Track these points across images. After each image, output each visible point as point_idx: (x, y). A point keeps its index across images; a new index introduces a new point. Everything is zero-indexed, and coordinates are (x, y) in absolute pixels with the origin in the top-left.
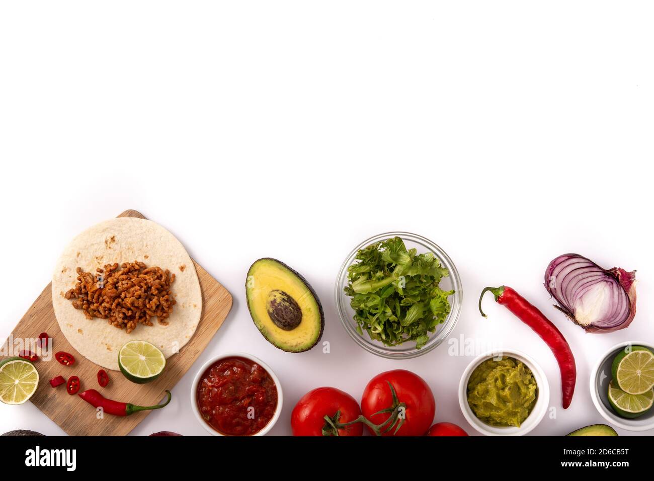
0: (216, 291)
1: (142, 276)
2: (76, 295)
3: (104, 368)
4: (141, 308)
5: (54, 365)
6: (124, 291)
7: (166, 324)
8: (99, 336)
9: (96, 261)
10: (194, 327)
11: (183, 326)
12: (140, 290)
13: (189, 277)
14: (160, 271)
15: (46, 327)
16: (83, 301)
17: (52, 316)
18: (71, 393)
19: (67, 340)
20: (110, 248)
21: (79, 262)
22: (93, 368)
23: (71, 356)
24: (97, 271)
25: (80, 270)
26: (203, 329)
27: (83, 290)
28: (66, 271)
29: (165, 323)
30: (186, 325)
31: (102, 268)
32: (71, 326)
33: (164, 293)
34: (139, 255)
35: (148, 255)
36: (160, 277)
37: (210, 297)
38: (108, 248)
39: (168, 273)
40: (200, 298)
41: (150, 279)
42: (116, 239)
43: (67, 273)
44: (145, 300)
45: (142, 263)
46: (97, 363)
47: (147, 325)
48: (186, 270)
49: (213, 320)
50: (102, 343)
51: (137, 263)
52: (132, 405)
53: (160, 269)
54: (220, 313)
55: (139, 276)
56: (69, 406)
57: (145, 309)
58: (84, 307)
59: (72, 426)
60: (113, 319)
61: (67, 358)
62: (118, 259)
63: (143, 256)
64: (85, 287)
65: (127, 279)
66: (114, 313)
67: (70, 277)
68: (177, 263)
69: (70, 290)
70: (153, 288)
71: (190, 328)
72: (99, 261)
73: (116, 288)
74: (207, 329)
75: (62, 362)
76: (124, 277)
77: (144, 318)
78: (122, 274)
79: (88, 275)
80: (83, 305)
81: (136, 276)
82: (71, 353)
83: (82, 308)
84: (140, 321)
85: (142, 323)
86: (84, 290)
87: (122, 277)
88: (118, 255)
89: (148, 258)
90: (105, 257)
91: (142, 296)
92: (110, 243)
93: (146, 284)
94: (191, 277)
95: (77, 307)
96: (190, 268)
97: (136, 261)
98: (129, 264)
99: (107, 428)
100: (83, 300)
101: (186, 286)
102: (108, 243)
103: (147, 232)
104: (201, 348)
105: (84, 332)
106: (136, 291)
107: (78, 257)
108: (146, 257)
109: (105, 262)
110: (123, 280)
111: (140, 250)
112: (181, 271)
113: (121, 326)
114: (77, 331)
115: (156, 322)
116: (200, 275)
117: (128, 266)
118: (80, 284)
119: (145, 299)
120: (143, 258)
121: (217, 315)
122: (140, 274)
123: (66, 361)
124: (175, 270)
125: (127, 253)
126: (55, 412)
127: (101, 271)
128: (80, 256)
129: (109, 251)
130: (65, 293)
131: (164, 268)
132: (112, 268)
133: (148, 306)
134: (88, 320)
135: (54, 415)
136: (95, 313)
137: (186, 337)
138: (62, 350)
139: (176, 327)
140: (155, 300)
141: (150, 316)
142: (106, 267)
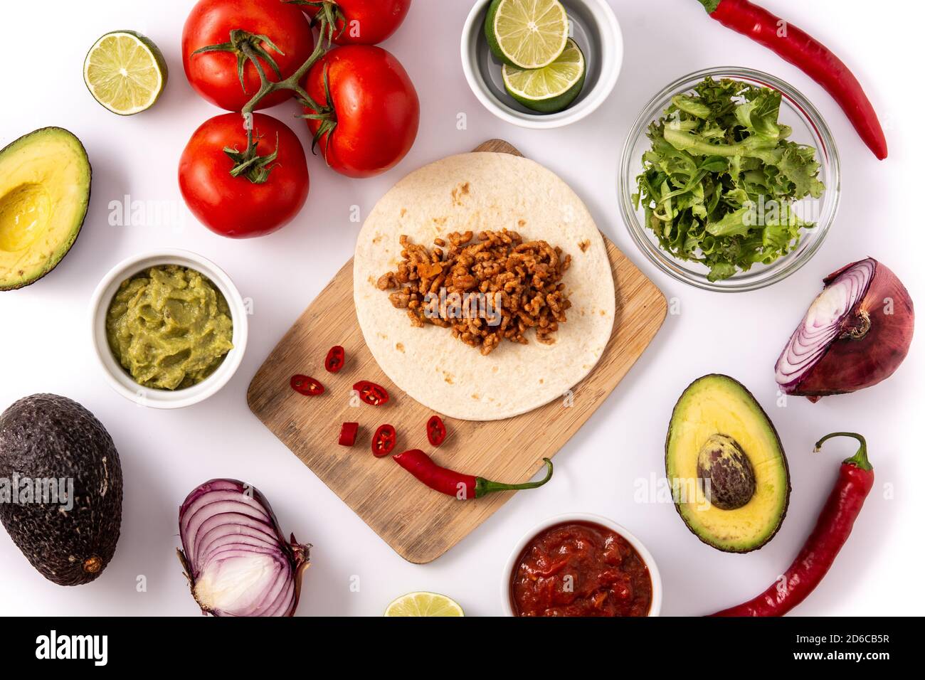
0: (639, 289)
1: (515, 255)
2: (398, 284)
3: (437, 413)
4: (514, 310)
6: (485, 279)
7: (551, 341)
8: (432, 357)
9: (434, 226)
10: (599, 349)
11: (580, 346)
12: (515, 278)
13: (596, 261)
14: (547, 249)
15: (341, 336)
16: (410, 294)
17: (352, 318)
18: (379, 454)
19: (375, 362)
20: (459, 204)
21: (404, 226)
22: (418, 412)
23: (382, 388)
24: (436, 243)
25: (405, 240)
26: (614, 354)
27: (412, 276)
28: (380, 240)
29: (549, 339)
30: (584, 346)
31: (444, 238)
32: (384, 337)
33: (553, 287)
34: (510, 220)
35: (525, 220)
36: (546, 259)
37: (629, 299)
38: (456, 204)
39: (558, 251)
41: (530, 261)
42: (471, 188)
43: (382, 243)
44: (521, 298)
45: (516, 233)
46: (425, 404)
47: (518, 341)
48: (591, 251)
49: (632, 339)
50: (437, 370)
51: (506, 233)
52: (486, 481)
53: (548, 246)
54: (644, 327)
55: (510, 256)
56: (374, 476)
57: (520, 313)
58: (412, 304)
59: (376, 512)
60: (462, 329)
61: (376, 393)
62: (473, 224)
63: (517, 221)
64: (415, 269)
65: (490, 259)
67: (387, 251)
68: (575, 238)
69: (388, 274)
70: (535, 277)
71: (592, 351)
72: (438, 226)
73: (471, 272)
74: (620, 354)
75: (367, 400)
76: (485, 255)
77: (515, 330)
78: (481, 251)
79: (421, 249)
80: (409, 300)
81: (504, 254)
82: (381, 383)
83: (407, 306)
84: (508, 334)
85: (509, 338)
86: (414, 274)
87: (480, 255)
88: (473, 216)
89: (525, 225)
90: (449, 220)
91: (517, 290)
92: (460, 195)
93: (525, 269)
94: (598, 262)
95: (398, 304)
96: (598, 247)
97: (505, 229)
98: (493, 233)
99: (437, 518)
100: (411, 292)
101: (589, 279)
102: (457, 195)
103: (525, 180)
104: (607, 387)
105: (407, 349)
106: (508, 281)
107: (402, 216)
108: (522, 223)
109: (450, 228)
110: (483, 260)
111: (512, 210)
112: (582, 253)
113: (473, 340)
114: (395, 347)
115: (533, 337)
117: (492, 238)
118: (406, 263)
119: (522, 295)
120: (517, 225)
121: (640, 331)
122: (512, 251)
123: (372, 399)
124: (571, 248)
125: (488, 214)
126: (348, 486)
127: (443, 244)
128: (405, 216)
129: (458, 209)
130: (376, 279)
131: (552, 243)
132: (462, 239)
133: (527, 308)
134: (415, 329)
135: (347, 491)
137: (584, 367)
138: (366, 379)
139: (569, 347)
140: (538, 298)
141: (527, 327)
142: (451, 236)
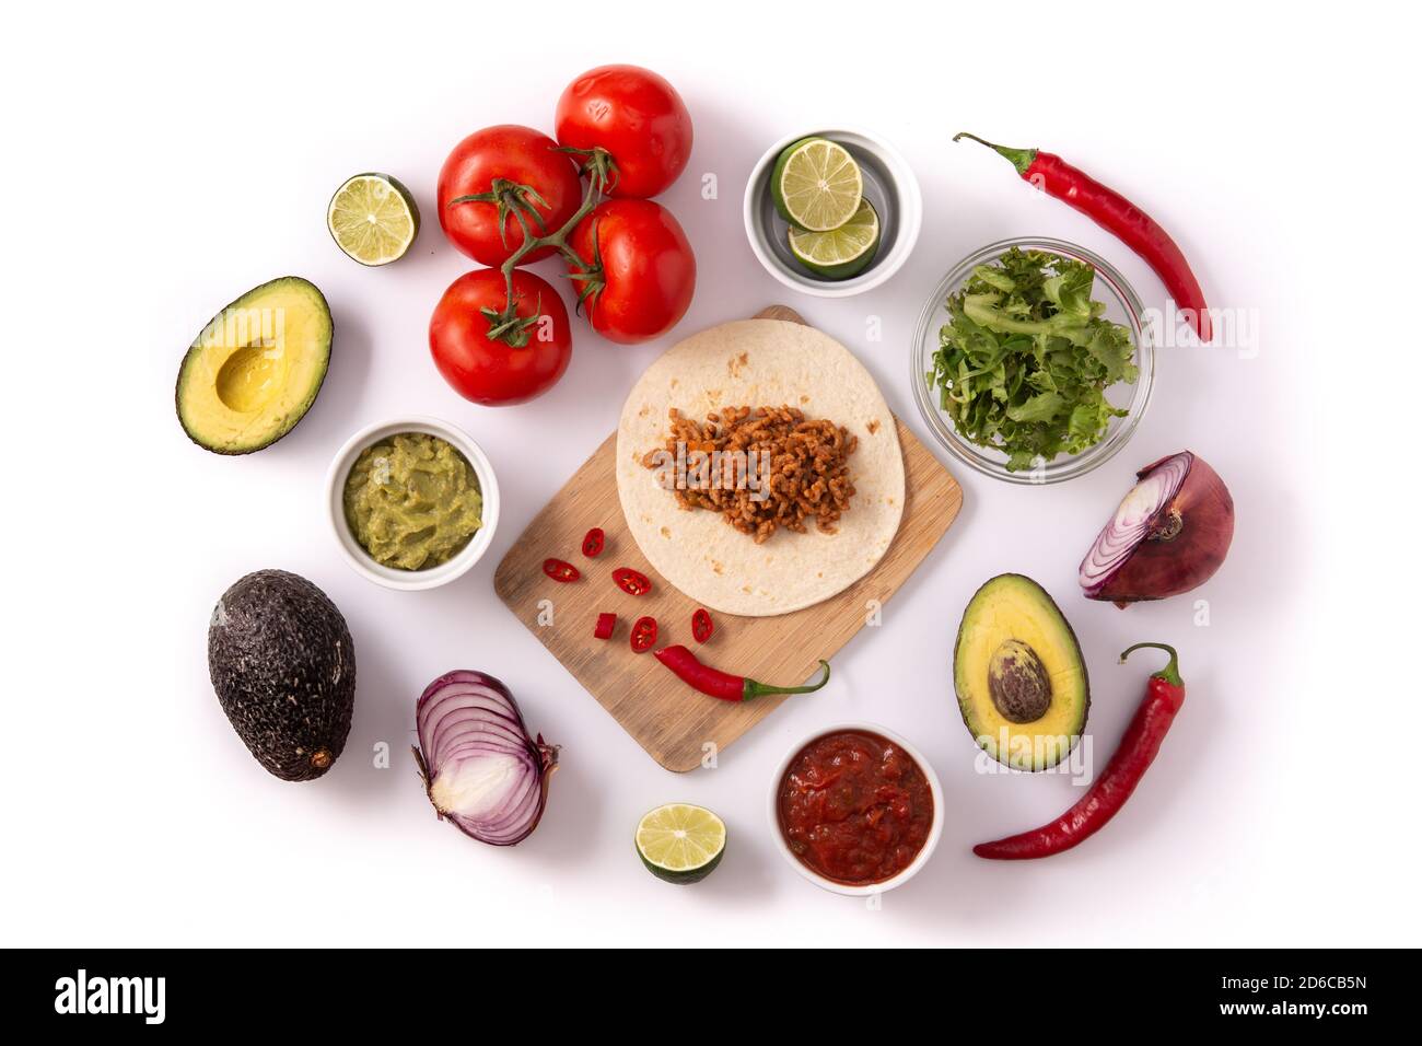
0: (932, 477)
1: (795, 435)
3: (704, 606)
4: (792, 495)
5: (609, 592)
7: (833, 531)
8: (700, 544)
9: (707, 400)
10: (884, 542)
11: (865, 538)
12: (795, 461)
13: (885, 444)
14: (831, 429)
15: (601, 518)
17: (614, 498)
18: (638, 649)
20: (736, 376)
21: (674, 398)
22: (683, 604)
23: (644, 576)
24: (709, 418)
25: (675, 414)
26: (902, 548)
28: (647, 413)
29: (830, 529)
30: (869, 537)
31: (718, 413)
32: (648, 520)
33: (837, 471)
34: (791, 395)
35: (809, 397)
36: (830, 441)
37: (921, 487)
38: (733, 376)
39: (844, 432)
40: (902, 488)
41: (812, 442)
42: (749, 359)
43: (649, 416)
44: (801, 482)
45: (798, 411)
46: (691, 596)
47: (796, 530)
48: (880, 432)
49: (923, 531)
50: (706, 558)
51: (787, 410)
52: (755, 683)
53: (832, 425)
54: (936, 519)
55: (790, 436)
56: (631, 673)
57: (799, 499)
59: (633, 713)
60: (734, 513)
61: (637, 582)
62: (751, 399)
63: (799, 397)
65: (767, 438)
66: (736, 501)
67: (655, 425)
68: (863, 417)
70: (817, 460)
71: (878, 544)
72: (712, 399)
74: (909, 548)
75: (627, 589)
76: (763, 434)
77: (793, 517)
78: (759, 429)
79: (692, 424)
81: (784, 434)
82: (643, 570)
84: (785, 521)
85: (787, 527)
87: (758, 433)
88: (752, 390)
89: (809, 402)
90: (725, 393)
91: (797, 473)
92: (737, 367)
93: (806, 451)
94: (888, 445)
96: (887, 429)
97: (786, 405)
98: (772, 410)
99: (700, 723)
101: (877, 463)
102: (734, 366)
103: (809, 352)
104: (893, 584)
105: (672, 535)
106: (787, 463)
107: (673, 387)
108: (804, 399)
109: (725, 402)
110: (760, 439)
111: (795, 384)
112: (869, 433)
113: (746, 527)
114: (660, 532)
115: (813, 526)
116: (905, 442)
117: (771, 415)
118: (675, 439)
119: (802, 479)
120: (799, 401)
121: (932, 522)
122: (792, 431)
123: (633, 588)
124: (858, 429)
125: (768, 387)
126: (602, 684)
127: (717, 419)
128: (677, 386)
129: (735, 381)
130: (642, 456)
131: (837, 421)
132: (738, 415)
133: (806, 493)
134: (683, 512)
135: (601, 689)
136: (699, 499)
137: (868, 560)
138: (626, 566)
139: (852, 539)
140: (819, 483)
141: (806, 515)
142: (726, 411)
